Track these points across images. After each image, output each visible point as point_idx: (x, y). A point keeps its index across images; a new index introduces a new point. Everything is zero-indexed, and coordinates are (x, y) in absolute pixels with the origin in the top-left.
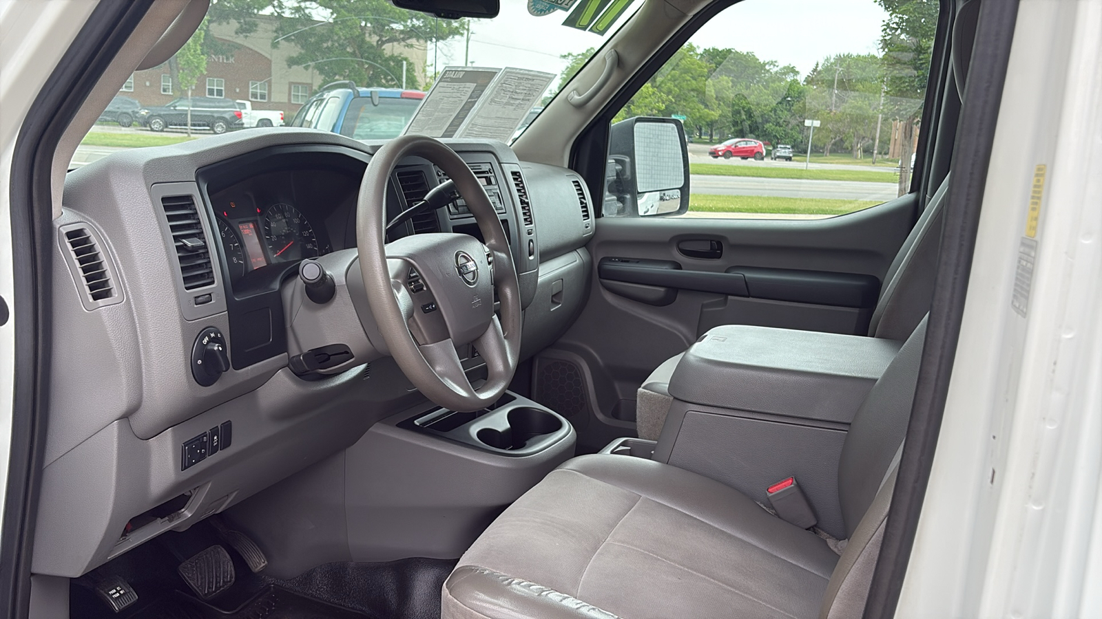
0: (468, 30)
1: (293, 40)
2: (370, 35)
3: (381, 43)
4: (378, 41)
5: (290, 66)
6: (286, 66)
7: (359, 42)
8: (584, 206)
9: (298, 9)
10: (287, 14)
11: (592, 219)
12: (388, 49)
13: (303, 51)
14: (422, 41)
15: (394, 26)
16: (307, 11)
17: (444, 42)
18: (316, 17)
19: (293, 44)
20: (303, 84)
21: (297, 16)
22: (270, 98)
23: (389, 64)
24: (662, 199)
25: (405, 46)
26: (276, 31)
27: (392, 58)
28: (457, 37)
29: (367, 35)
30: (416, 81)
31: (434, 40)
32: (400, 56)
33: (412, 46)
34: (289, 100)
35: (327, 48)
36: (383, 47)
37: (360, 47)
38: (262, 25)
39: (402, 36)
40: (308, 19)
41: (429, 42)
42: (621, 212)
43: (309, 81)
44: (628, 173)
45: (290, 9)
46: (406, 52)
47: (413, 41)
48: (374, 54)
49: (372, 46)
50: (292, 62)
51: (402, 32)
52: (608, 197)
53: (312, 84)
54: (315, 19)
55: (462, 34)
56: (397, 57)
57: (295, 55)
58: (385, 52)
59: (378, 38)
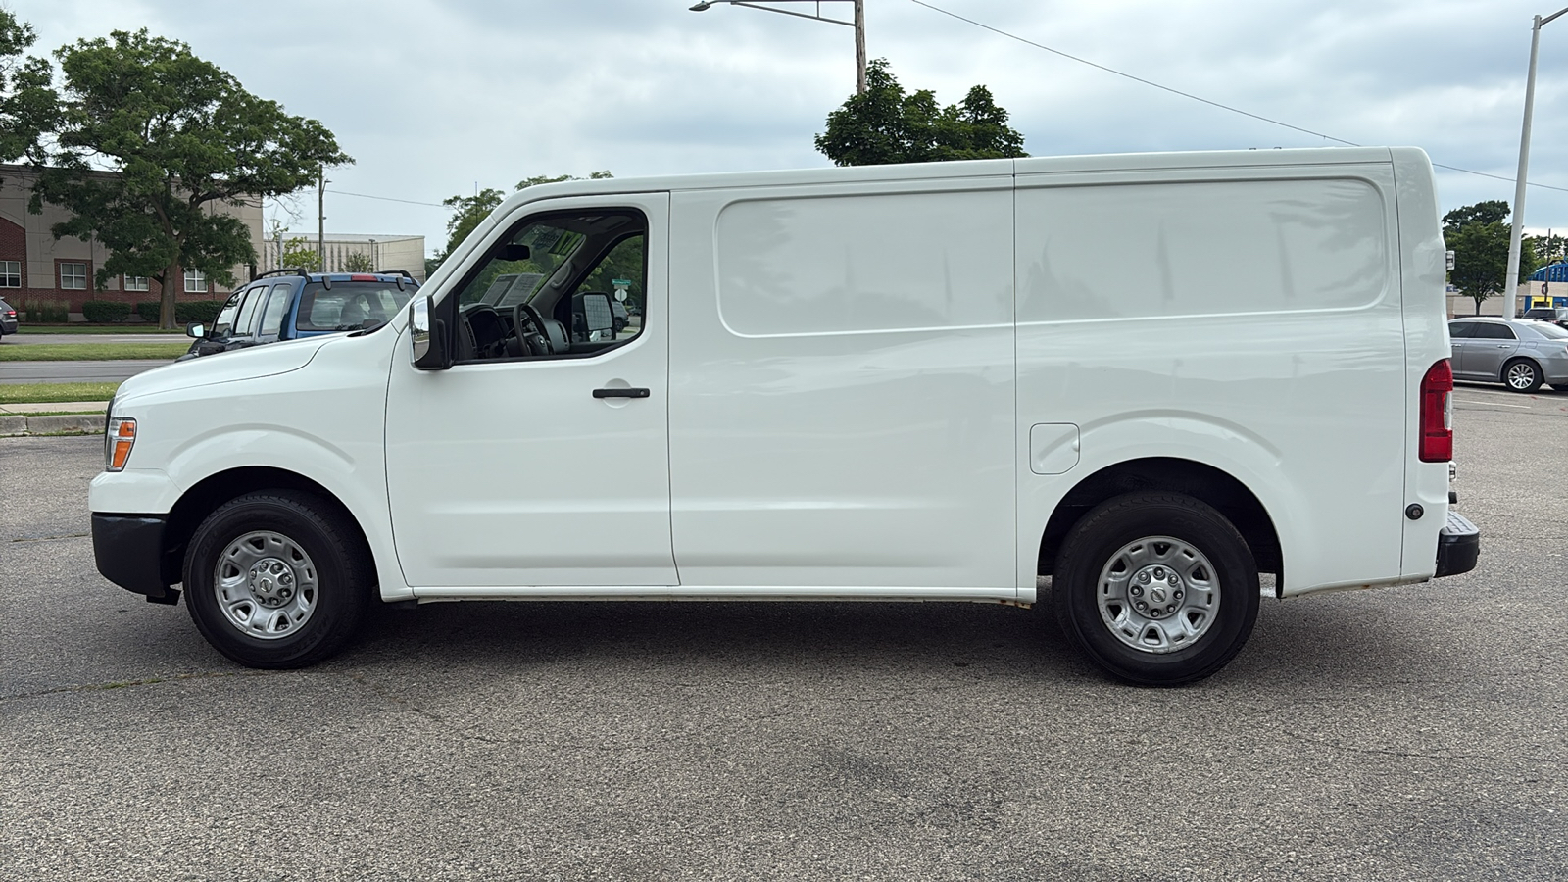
0: (321, 178)
1: (62, 200)
2: (178, 188)
3: (197, 200)
4: (191, 198)
5: (57, 237)
6: (53, 238)
7: (164, 200)
8: (564, 336)
9: (66, 157)
10: (50, 163)
11: (568, 343)
12: (207, 208)
13: (77, 215)
14: (256, 196)
15: (215, 177)
16: (83, 159)
17: (288, 195)
18: (95, 167)
19: (61, 206)
20: (78, 261)
21: (66, 166)
22: (25, 282)
23: (211, 228)
24: (602, 336)
25: (232, 203)
26: (34, 189)
27: (214, 219)
28: (306, 188)
29: (174, 189)
30: (252, 251)
31: (274, 193)
32: (225, 218)
33: (242, 203)
34: (58, 283)
35: (114, 209)
36: (200, 206)
37: (165, 207)
38: (9, 180)
39: (226, 190)
40: (85, 169)
41: (266, 197)
42: (581, 340)
43: (90, 258)
44: (583, 321)
45: (54, 156)
46: (234, 212)
47: (243, 196)
48: (187, 216)
49: (184, 205)
50: (60, 231)
51: (226, 184)
52: (574, 334)
53: (92, 261)
54: (95, 169)
55: (312, 184)
56: (221, 218)
57: (65, 221)
58: (203, 212)
59: (191, 193)
